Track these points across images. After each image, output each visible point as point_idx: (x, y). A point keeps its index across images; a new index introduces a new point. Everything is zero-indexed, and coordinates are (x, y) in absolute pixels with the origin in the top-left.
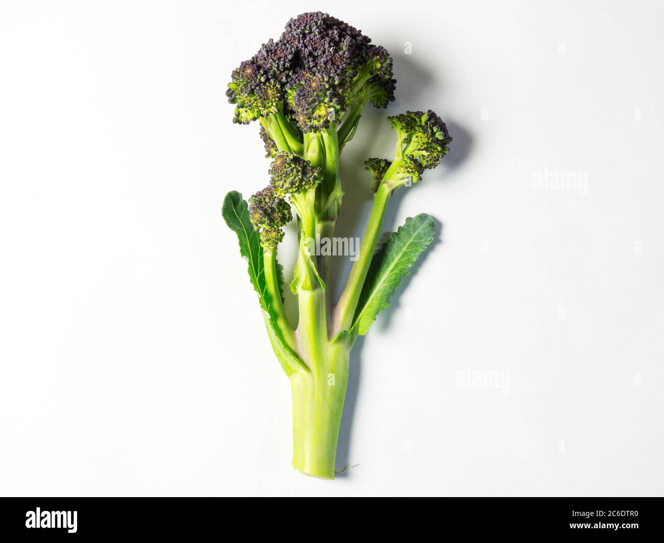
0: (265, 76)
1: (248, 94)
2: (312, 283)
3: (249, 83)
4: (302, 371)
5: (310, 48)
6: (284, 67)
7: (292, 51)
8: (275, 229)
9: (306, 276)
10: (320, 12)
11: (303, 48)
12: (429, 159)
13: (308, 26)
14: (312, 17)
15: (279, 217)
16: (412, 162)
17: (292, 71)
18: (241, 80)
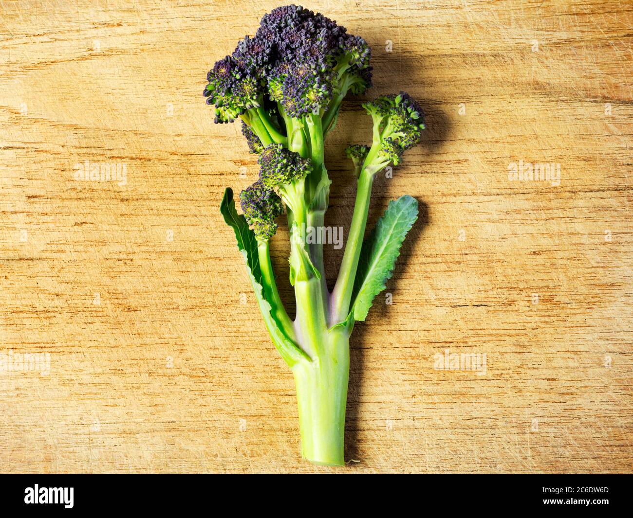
0: (240, 72)
1: (225, 93)
2: (307, 273)
3: (225, 82)
4: (303, 360)
5: (287, 41)
6: (263, 61)
7: (269, 46)
8: (268, 221)
9: (301, 266)
10: (294, 5)
11: (280, 42)
12: (407, 140)
13: (283, 19)
14: (286, 11)
15: (271, 209)
16: (391, 145)
17: (270, 65)
18: (217, 81)
